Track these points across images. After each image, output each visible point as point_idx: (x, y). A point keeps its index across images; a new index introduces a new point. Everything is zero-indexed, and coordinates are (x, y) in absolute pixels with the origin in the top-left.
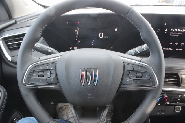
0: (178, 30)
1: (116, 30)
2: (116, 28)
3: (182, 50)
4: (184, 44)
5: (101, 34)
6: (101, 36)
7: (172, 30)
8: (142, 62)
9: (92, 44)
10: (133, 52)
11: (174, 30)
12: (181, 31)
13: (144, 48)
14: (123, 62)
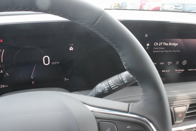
0: (163, 44)
1: (71, 49)
2: (72, 46)
3: (169, 71)
4: (171, 63)
5: (46, 59)
6: (47, 62)
7: (156, 44)
8: (131, 113)
9: (32, 77)
10: (105, 88)
11: (159, 44)
12: (167, 44)
13: (124, 79)
14: (96, 118)
